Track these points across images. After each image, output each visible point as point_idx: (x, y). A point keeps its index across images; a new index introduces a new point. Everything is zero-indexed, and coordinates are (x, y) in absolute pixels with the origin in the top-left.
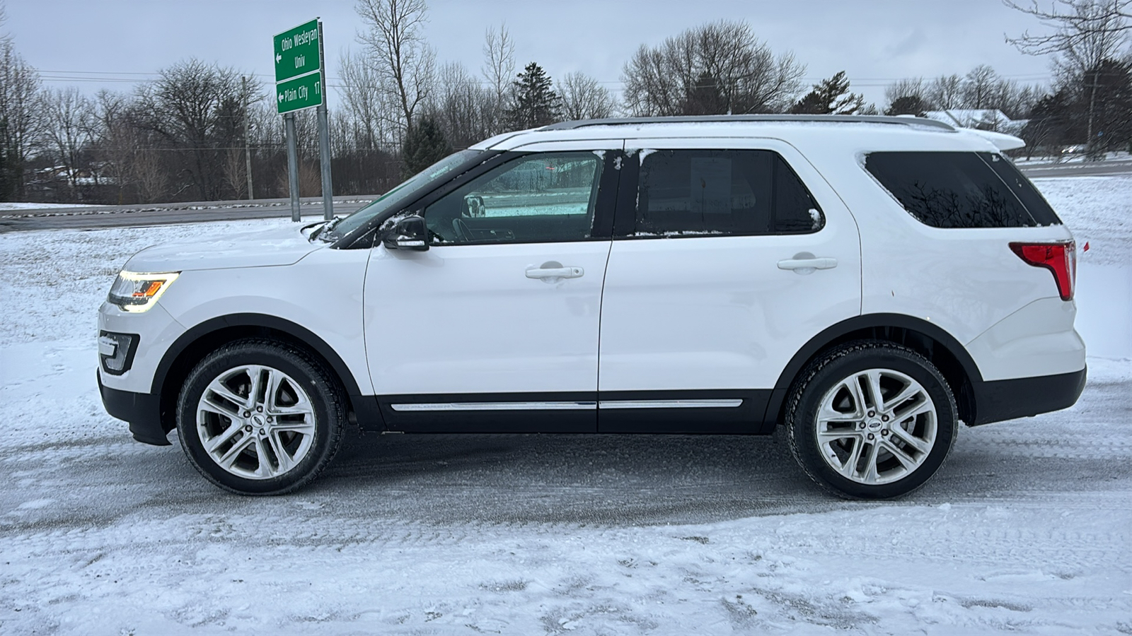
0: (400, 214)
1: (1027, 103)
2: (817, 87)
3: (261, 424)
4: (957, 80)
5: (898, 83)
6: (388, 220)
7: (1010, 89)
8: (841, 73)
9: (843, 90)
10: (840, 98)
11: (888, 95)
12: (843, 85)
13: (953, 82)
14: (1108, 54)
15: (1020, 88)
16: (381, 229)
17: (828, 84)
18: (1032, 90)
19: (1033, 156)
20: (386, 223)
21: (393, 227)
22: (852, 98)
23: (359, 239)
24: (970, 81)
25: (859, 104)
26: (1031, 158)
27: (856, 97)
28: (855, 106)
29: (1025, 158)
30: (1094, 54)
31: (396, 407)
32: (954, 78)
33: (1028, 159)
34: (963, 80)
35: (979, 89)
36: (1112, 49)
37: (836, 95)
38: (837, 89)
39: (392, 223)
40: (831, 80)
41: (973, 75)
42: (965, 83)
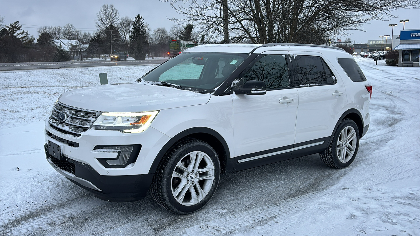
0: (236, 80)
1: (86, 39)
2: (7, 27)
3: (192, 179)
4: (60, 28)
5: (43, 27)
6: (233, 82)
7: (80, 33)
8: (17, 22)
9: (19, 28)
10: (18, 32)
11: (39, 32)
12: (19, 26)
13: (59, 29)
14: (114, 24)
15: (83, 33)
16: (231, 86)
17: (12, 26)
18: (87, 34)
19: (94, 58)
20: (233, 83)
21: (235, 85)
22: (24, 32)
23: (225, 91)
24: (65, 29)
25: (27, 35)
26: (93, 58)
27: (25, 32)
28: (25, 35)
29: (91, 58)
30: (110, 23)
31: (239, 161)
32: (59, 27)
33: (92, 59)
34: (63, 29)
35: (69, 33)
36: (115, 22)
37: (16, 30)
38: (16, 28)
39: (234, 84)
40: (13, 24)
41: (66, 27)
42: (64, 30)
